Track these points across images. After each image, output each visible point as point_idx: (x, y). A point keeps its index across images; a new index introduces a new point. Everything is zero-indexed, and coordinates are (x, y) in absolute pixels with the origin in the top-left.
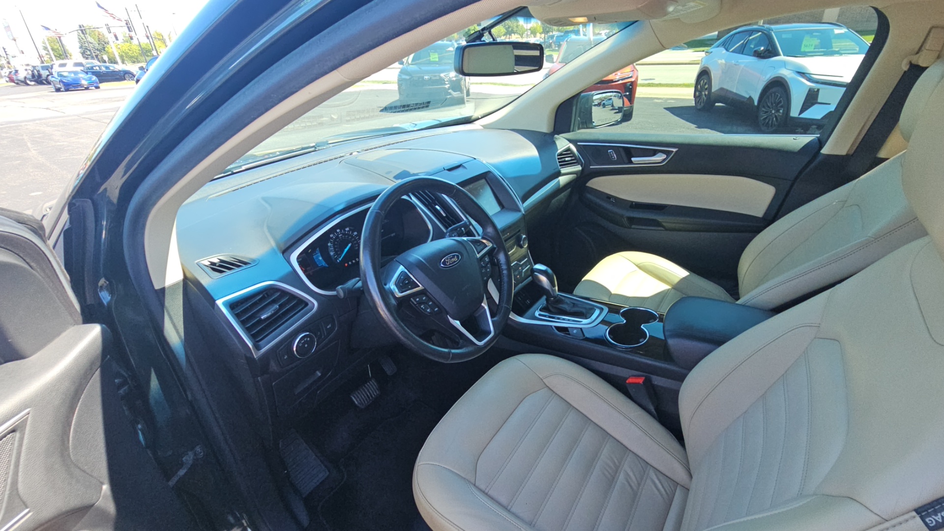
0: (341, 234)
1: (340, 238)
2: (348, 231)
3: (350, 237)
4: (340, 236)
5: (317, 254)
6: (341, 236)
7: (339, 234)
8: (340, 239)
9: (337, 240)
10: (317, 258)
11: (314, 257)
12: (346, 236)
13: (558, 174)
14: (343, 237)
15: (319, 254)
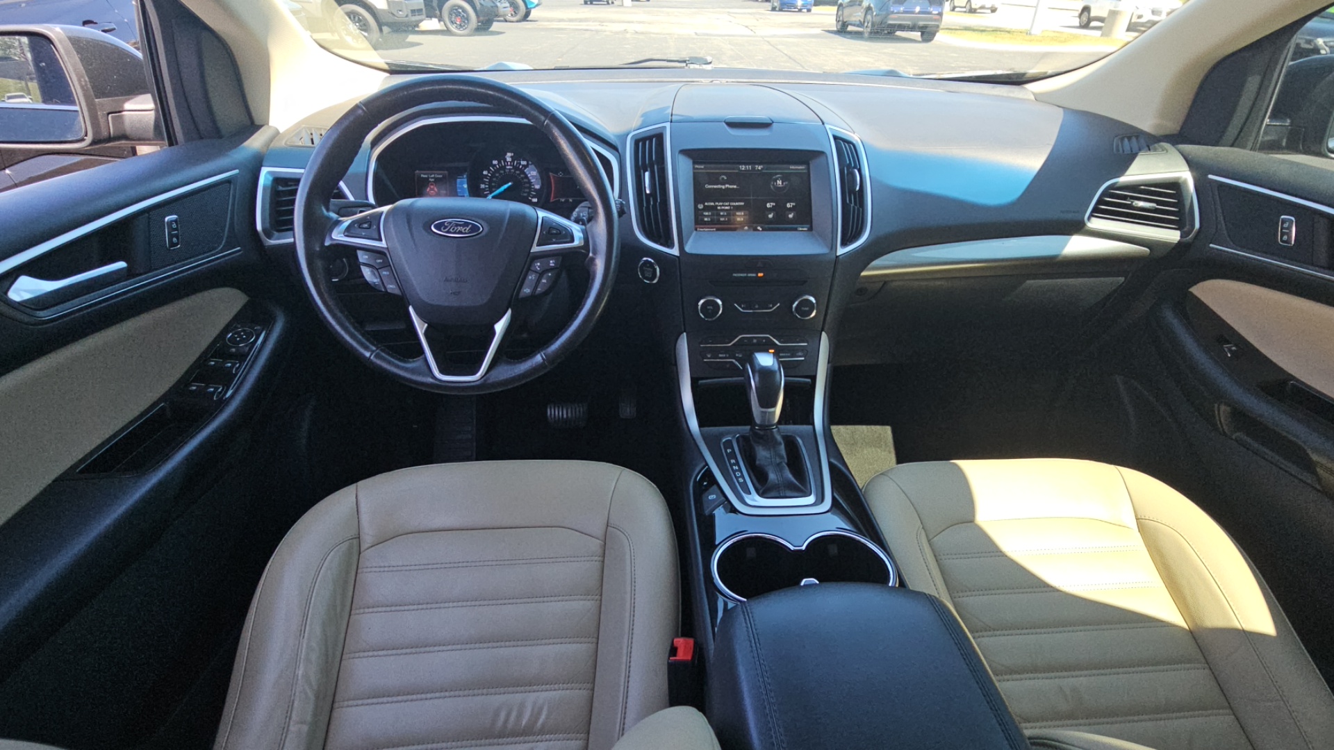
0: (511, 165)
1: (507, 171)
2: (523, 166)
3: (522, 176)
4: (508, 167)
5: (463, 178)
6: (510, 169)
7: (508, 165)
8: (505, 172)
9: (502, 172)
10: (462, 183)
11: (458, 180)
12: (518, 172)
13: (1077, 227)
14: (513, 171)
15: (465, 180)
